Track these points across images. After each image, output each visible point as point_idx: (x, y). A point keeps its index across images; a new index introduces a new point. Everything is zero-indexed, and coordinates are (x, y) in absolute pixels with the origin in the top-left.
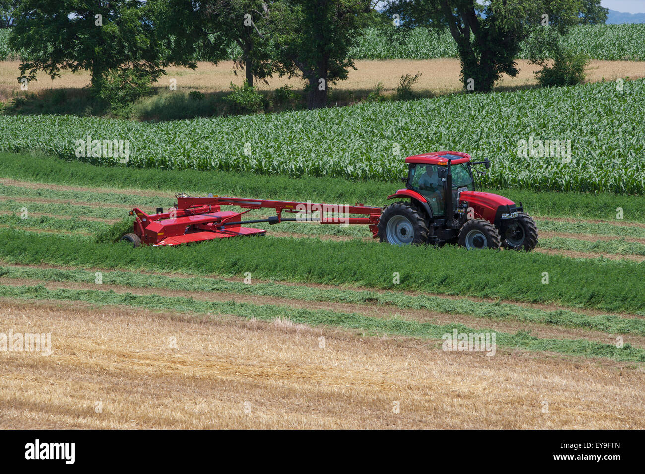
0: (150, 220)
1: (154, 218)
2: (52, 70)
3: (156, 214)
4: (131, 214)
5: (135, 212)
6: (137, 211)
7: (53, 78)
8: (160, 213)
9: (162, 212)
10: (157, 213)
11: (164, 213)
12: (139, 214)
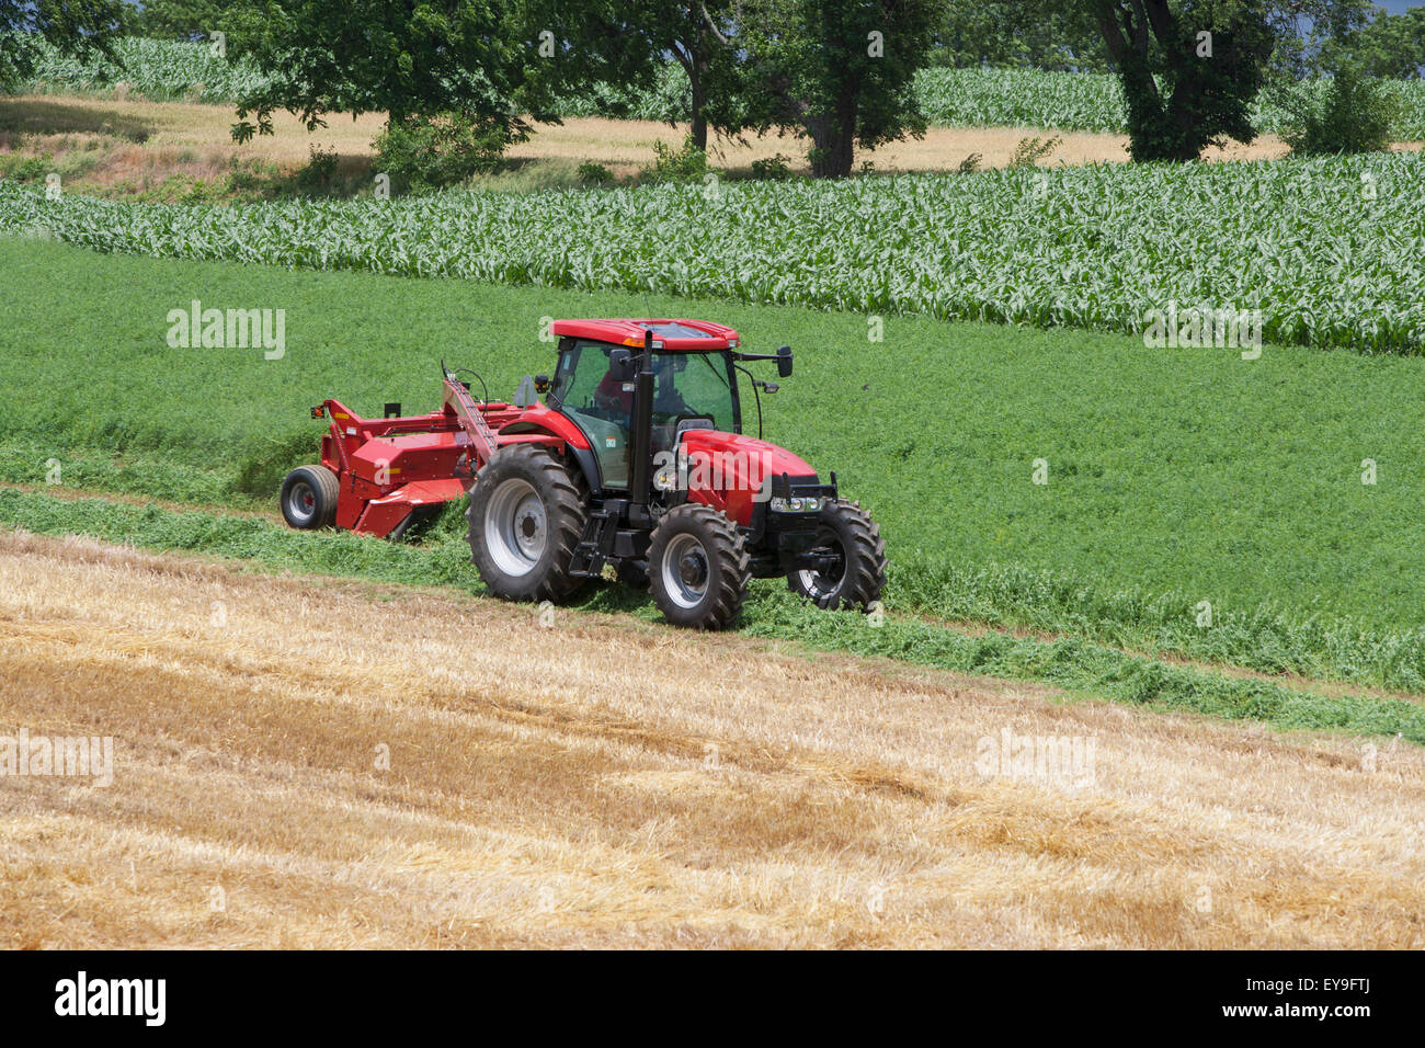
0: (367, 434)
1: (378, 430)
2: (307, 111)
3: (383, 420)
4: (317, 413)
5: (327, 410)
6: (330, 405)
7: (311, 126)
8: (393, 418)
9: (398, 415)
10: (387, 416)
11: (402, 419)
12: (338, 415)
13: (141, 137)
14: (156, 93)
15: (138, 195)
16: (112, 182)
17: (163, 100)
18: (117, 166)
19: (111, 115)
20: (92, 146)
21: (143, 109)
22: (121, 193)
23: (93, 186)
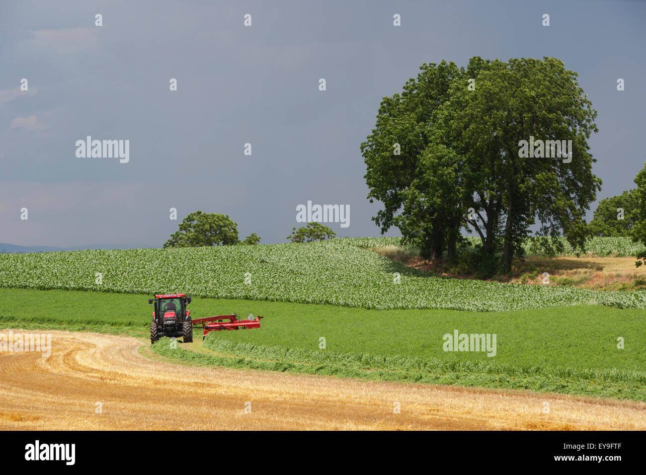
13: (600, 269)
14: (601, 254)
15: (603, 289)
16: (594, 284)
17: (604, 257)
18: (595, 279)
19: (588, 263)
20: (585, 273)
21: (599, 260)
22: (598, 288)
23: (588, 286)
